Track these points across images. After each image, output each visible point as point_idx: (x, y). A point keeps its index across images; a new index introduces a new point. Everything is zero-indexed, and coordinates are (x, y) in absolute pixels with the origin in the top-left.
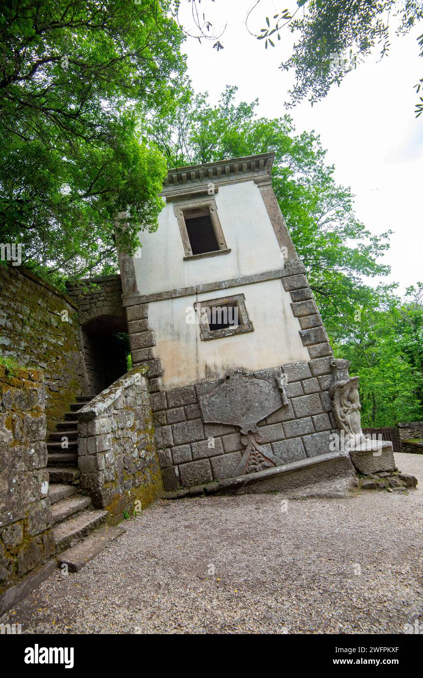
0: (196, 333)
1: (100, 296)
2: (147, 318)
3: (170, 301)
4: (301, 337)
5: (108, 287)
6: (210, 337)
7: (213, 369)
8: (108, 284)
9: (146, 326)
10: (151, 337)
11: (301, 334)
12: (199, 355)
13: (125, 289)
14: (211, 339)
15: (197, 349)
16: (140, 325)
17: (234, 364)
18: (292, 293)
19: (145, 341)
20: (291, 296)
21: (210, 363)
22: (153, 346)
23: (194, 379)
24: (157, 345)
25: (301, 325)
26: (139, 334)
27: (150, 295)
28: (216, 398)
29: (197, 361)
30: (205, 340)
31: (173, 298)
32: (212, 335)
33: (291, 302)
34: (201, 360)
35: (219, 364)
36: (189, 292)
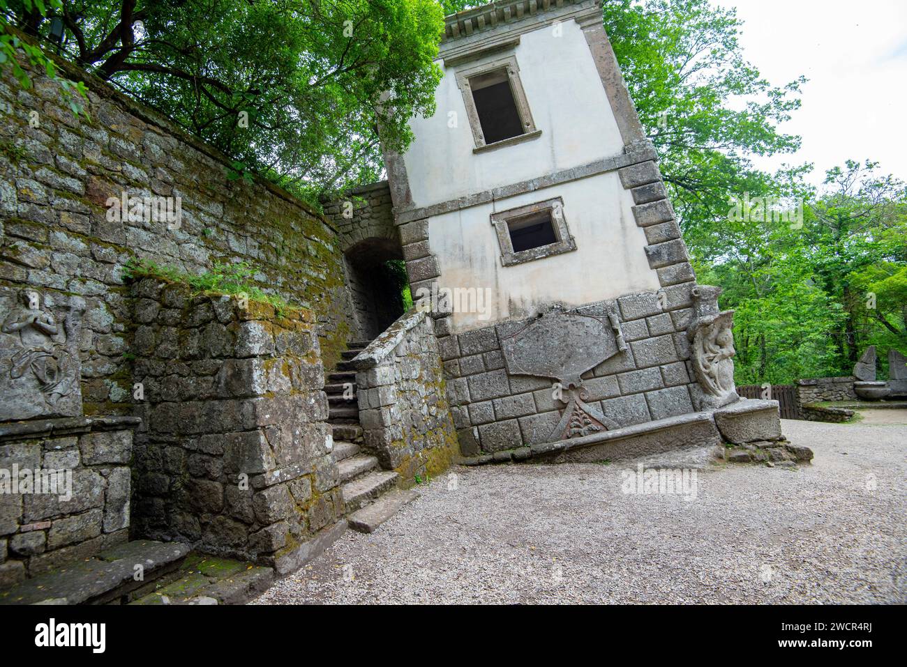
0: (495, 257)
1: (364, 213)
2: (428, 239)
3: (457, 213)
4: (648, 256)
5: (373, 199)
6: (514, 261)
7: (519, 305)
8: (373, 195)
9: (426, 249)
10: (434, 264)
11: (647, 251)
12: (499, 286)
13: (397, 201)
14: (516, 264)
15: (497, 278)
16: (419, 248)
17: (549, 297)
18: (636, 191)
19: (427, 270)
20: (634, 196)
21: (515, 296)
22: (437, 276)
23: (494, 319)
24: (443, 274)
25: (647, 238)
26: (418, 261)
27: (430, 207)
28: (525, 342)
29: (498, 295)
30: (507, 265)
31: (460, 209)
32: (516, 258)
33: (634, 205)
34: (502, 293)
35: (528, 298)
36: (483, 199)
